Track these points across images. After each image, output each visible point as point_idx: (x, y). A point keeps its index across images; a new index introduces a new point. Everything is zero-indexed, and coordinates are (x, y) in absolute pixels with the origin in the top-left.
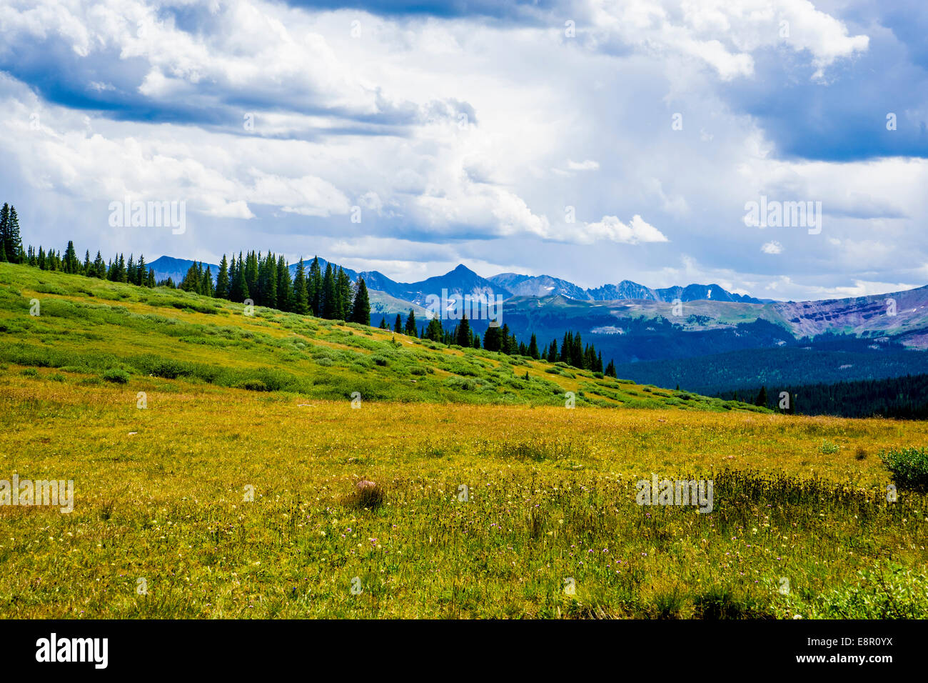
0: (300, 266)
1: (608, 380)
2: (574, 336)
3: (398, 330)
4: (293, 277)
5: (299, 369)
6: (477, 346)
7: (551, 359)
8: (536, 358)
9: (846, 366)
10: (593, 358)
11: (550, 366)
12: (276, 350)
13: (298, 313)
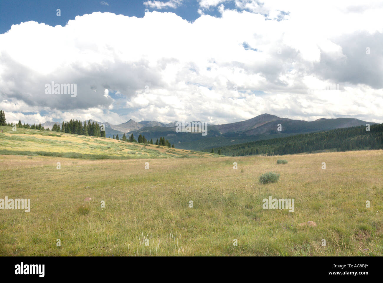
0: (85, 122)
1: (172, 149)
2: (163, 138)
3: (114, 138)
4: (83, 125)
5: (85, 151)
6: (136, 142)
7: (156, 144)
8: (152, 144)
9: (233, 141)
10: (168, 143)
11: (157, 146)
12: (79, 146)
13: (85, 135)
